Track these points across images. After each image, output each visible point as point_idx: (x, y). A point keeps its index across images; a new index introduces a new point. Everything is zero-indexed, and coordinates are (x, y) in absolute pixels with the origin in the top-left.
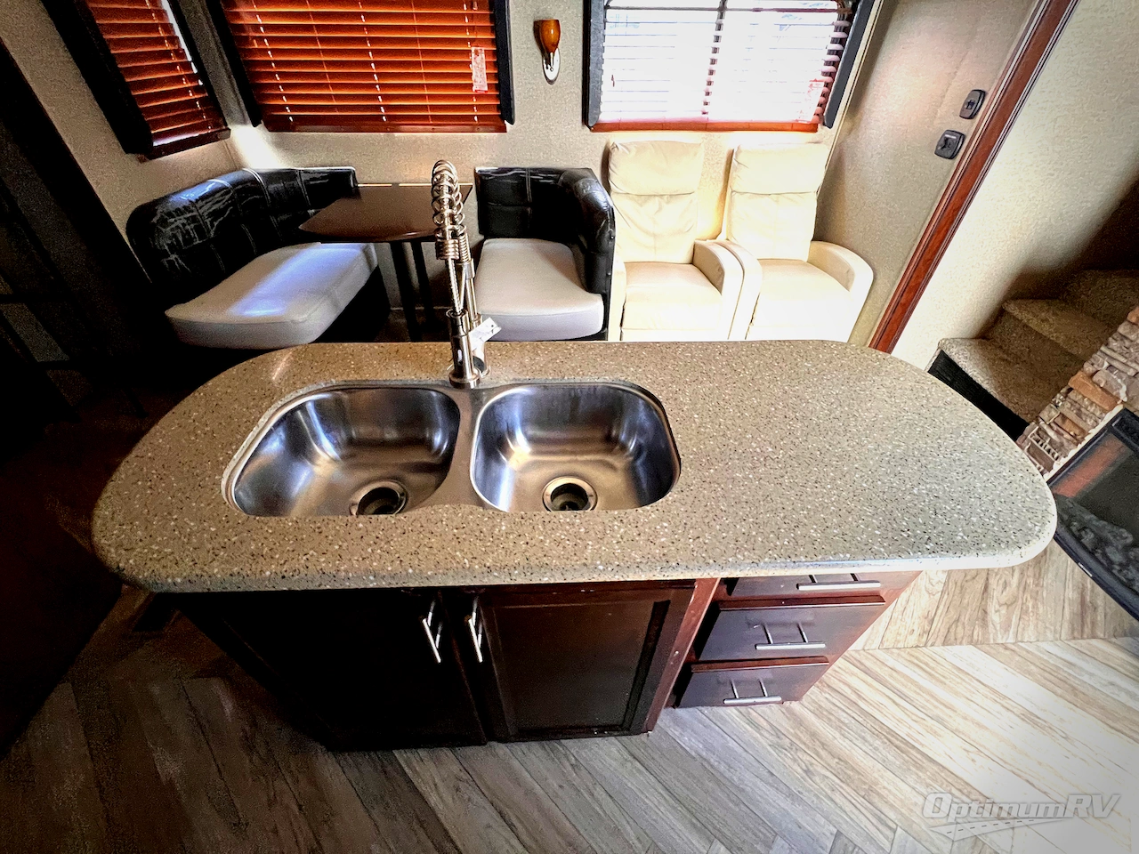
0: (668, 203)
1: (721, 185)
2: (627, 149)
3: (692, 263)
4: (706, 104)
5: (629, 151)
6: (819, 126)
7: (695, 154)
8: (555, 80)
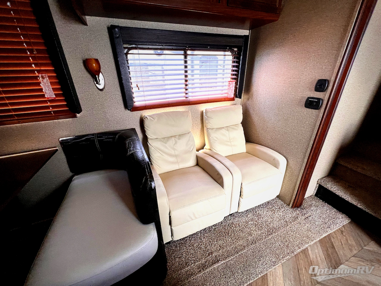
0: (179, 139)
1: (200, 126)
2: (152, 118)
3: (197, 164)
4: (186, 94)
5: (154, 119)
6: (235, 98)
7: (188, 116)
8: (104, 88)
